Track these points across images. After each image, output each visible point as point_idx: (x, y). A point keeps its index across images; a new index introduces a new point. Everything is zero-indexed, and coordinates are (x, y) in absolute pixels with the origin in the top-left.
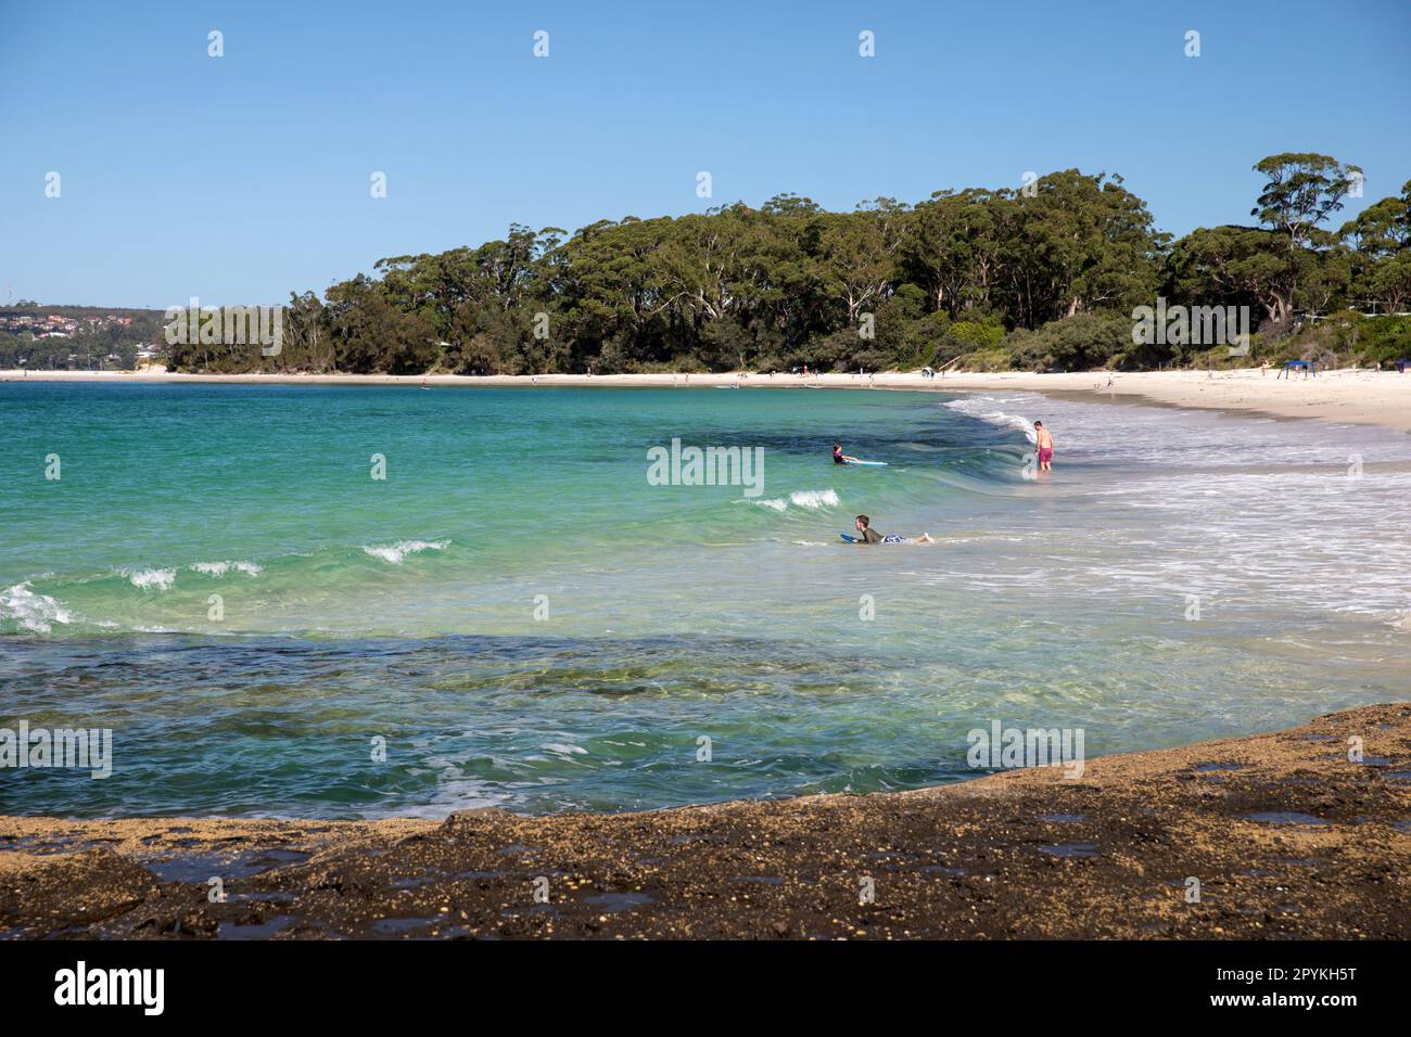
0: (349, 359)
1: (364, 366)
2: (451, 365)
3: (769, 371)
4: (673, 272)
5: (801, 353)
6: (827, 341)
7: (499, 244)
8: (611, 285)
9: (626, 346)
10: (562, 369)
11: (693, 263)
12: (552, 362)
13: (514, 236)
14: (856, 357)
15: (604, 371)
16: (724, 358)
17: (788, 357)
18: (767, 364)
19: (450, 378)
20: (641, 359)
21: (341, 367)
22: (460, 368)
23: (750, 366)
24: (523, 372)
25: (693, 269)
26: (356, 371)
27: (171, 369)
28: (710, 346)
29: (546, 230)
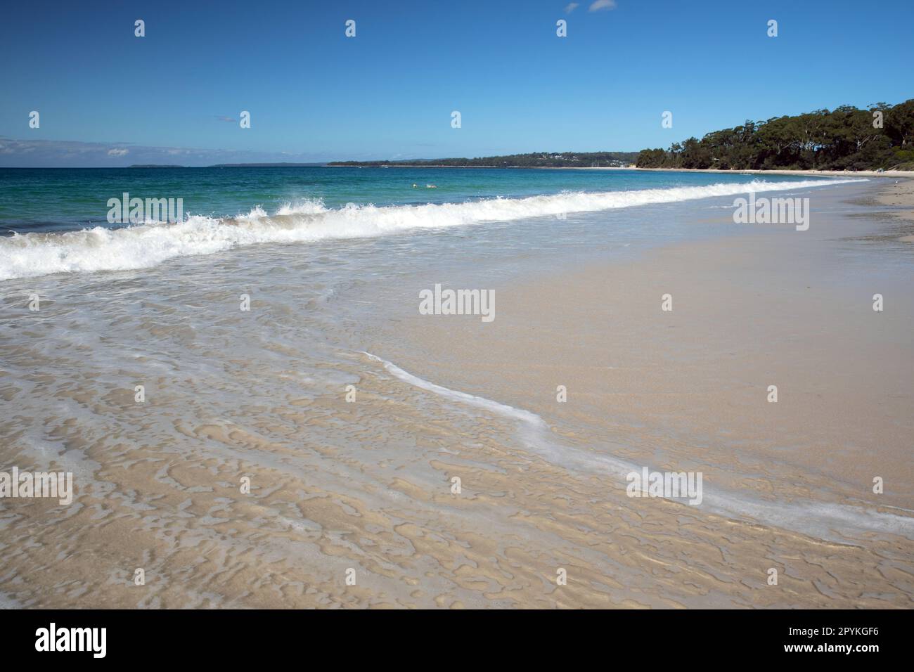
0: (686, 164)
1: (690, 166)
2: (717, 166)
3: (822, 170)
4: (792, 133)
5: (835, 164)
6: (845, 159)
7: (742, 127)
8: (770, 139)
9: (773, 161)
10: (751, 168)
11: (799, 130)
12: (749, 165)
13: (747, 124)
14: (854, 164)
15: (765, 169)
16: (807, 165)
17: (831, 164)
18: (821, 167)
19: (716, 170)
20: (778, 165)
21: (684, 167)
22: (719, 167)
23: (816, 168)
24: (739, 169)
25: (799, 132)
26: (688, 168)
27: (637, 167)
28: (802, 160)
29: (759, 122)
